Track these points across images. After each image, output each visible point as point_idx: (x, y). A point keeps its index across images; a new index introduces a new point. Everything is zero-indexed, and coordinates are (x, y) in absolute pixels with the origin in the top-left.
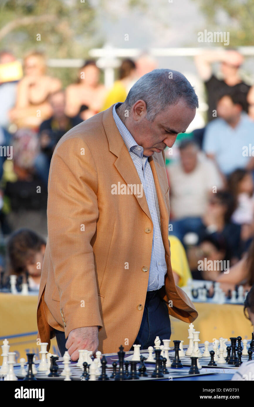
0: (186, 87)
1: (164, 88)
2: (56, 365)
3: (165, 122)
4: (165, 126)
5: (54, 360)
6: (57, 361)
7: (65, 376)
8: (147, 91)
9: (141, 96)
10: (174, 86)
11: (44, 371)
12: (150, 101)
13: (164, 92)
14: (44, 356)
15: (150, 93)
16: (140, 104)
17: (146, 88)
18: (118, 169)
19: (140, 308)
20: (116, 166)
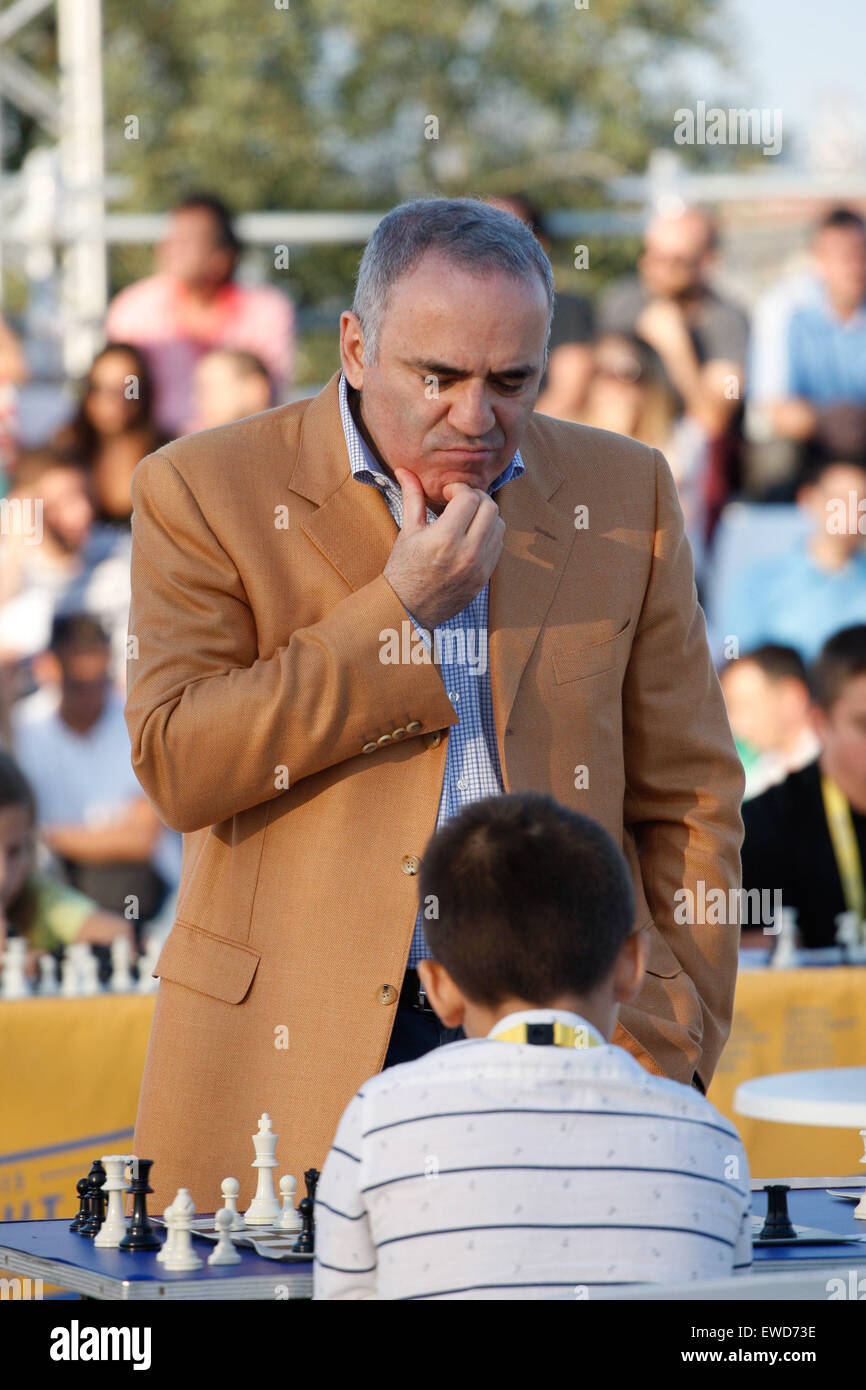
18: (315, 539)
19: (385, 999)
20: (308, 531)
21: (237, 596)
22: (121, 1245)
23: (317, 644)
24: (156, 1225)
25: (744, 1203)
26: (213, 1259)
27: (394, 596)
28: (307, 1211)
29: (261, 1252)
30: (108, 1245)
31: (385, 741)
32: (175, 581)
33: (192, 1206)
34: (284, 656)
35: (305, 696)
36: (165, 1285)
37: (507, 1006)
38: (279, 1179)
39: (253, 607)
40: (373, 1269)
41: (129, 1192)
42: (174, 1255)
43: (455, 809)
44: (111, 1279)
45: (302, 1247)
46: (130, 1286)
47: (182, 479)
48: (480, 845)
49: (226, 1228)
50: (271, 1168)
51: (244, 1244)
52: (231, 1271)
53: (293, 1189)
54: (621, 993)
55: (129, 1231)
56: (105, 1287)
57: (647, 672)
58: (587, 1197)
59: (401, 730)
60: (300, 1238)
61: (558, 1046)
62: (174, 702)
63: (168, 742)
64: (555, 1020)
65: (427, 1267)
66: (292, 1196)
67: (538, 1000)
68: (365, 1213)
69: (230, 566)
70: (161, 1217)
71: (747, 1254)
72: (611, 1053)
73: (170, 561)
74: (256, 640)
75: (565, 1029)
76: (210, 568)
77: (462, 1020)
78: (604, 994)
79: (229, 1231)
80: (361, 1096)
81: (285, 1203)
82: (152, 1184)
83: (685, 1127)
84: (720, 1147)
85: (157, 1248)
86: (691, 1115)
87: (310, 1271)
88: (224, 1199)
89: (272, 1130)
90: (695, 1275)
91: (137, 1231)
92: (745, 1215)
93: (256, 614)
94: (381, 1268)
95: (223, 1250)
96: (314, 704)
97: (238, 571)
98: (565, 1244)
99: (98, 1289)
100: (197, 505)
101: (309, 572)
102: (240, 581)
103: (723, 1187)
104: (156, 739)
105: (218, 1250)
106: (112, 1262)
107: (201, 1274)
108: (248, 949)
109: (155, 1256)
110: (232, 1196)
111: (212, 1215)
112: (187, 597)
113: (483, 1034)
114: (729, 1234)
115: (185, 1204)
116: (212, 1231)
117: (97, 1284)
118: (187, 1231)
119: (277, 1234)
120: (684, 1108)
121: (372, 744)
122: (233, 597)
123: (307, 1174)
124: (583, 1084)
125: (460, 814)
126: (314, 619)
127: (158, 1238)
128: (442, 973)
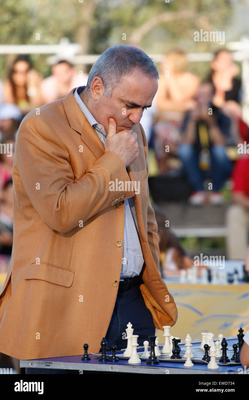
0: (141, 57)
1: (116, 60)
2: (178, 347)
3: (123, 95)
4: (124, 99)
5: (176, 343)
6: (179, 344)
7: (186, 358)
8: (102, 68)
9: (97, 73)
10: (127, 58)
11: (168, 353)
12: (106, 76)
13: (117, 64)
14: (167, 339)
15: (104, 68)
16: (97, 81)
17: (101, 64)
18: (87, 143)
19: (115, 285)
20: (84, 141)
31: (116, 201)
59: (120, 198)
62: (65, 191)
63: (66, 203)
69: (66, 151)
97: (69, 153)
104: (62, 202)
108: (69, 270)
121: (113, 202)
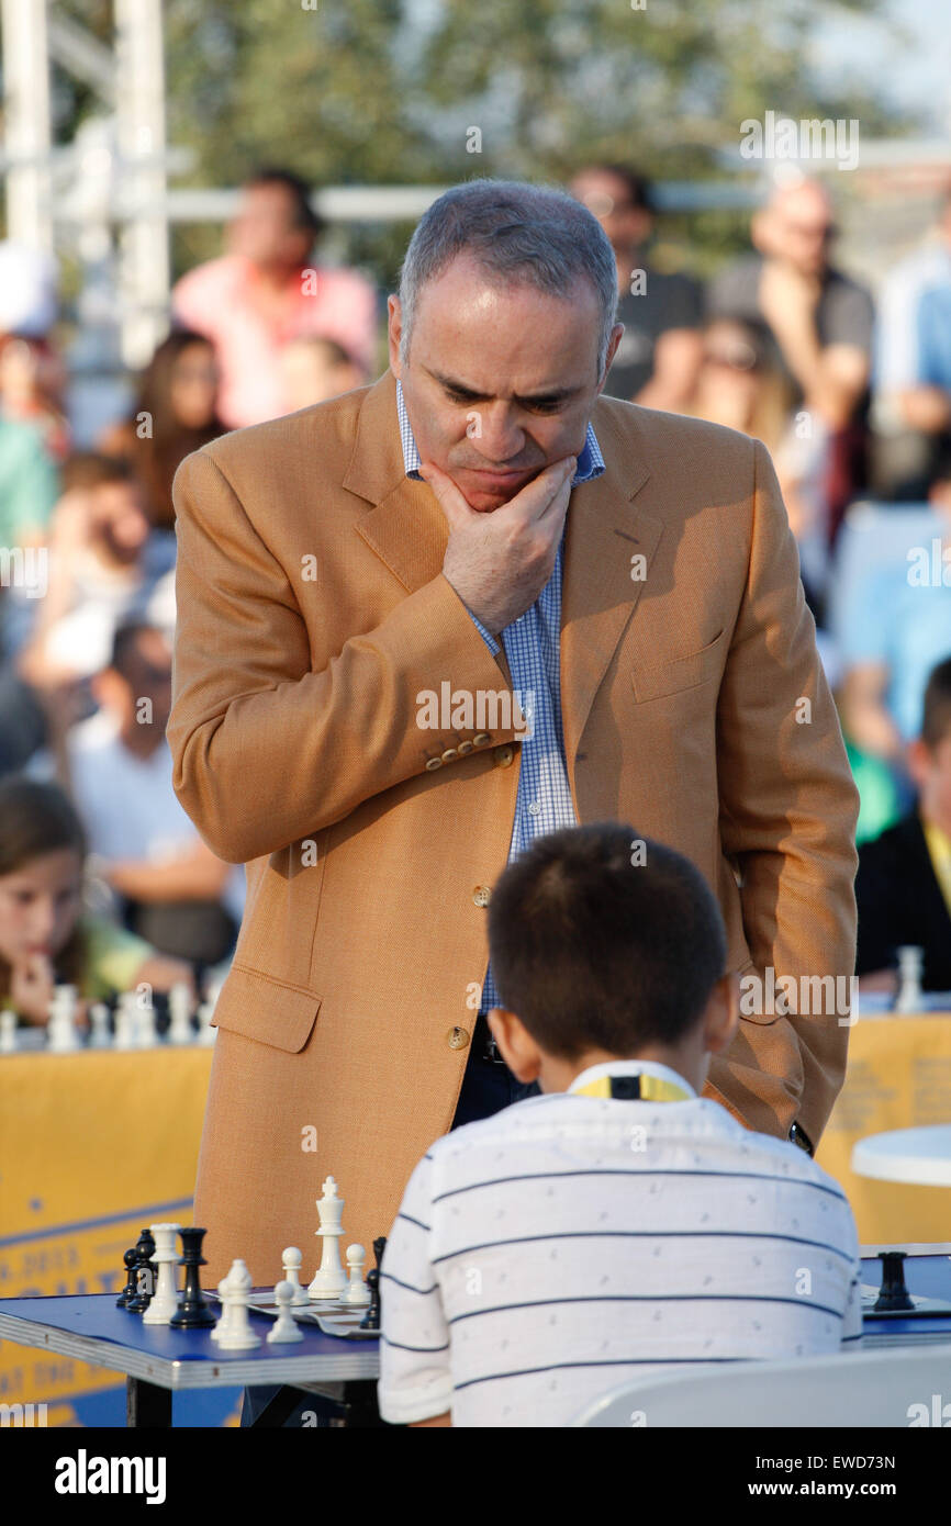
18: (371, 541)
19: (455, 1042)
20: (362, 531)
21: (287, 604)
22: (172, 1322)
23: (372, 651)
24: (211, 1300)
25: (854, 1269)
26: (272, 1337)
27: (455, 596)
28: (373, 1284)
29: (326, 1329)
30: (158, 1322)
31: (451, 755)
32: (220, 589)
33: (249, 1279)
34: (336, 665)
35: (359, 707)
36: (219, 1365)
37: (588, 1058)
38: (345, 1250)
39: (305, 616)
40: (446, 1347)
41: (181, 1263)
42: (230, 1332)
43: (526, 842)
44: (162, 1360)
45: (370, 1323)
46: (181, 1366)
47: (225, 478)
48: (554, 882)
49: (287, 1302)
50: (337, 1236)
51: (308, 1320)
52: (292, 1350)
53: (362, 1259)
54: (712, 1041)
55: (181, 1306)
56: (154, 1368)
57: (744, 686)
58: (680, 1266)
59: (467, 743)
60: (369, 1313)
61: (646, 1100)
62: (217, 721)
63: (211, 764)
64: (641, 1073)
65: (505, 1344)
66: (360, 1267)
67: (622, 1050)
68: (437, 1286)
69: (278, 571)
70: (215, 1291)
71: (857, 1327)
72: (703, 1107)
73: (215, 568)
74: (310, 654)
75: (653, 1081)
76: (257, 575)
77: (538, 1073)
78: (693, 1044)
79: (290, 1306)
80: (430, 1158)
81: (352, 1276)
82: (205, 1254)
83: (785, 1187)
84: (825, 1208)
85: (211, 1325)
86: (792, 1174)
87: (376, 1349)
88: (285, 1271)
89: (337, 1194)
90: (799, 1351)
91: (189, 1307)
92: (854, 1283)
93: (308, 622)
94: (454, 1346)
95: (284, 1327)
96: (370, 717)
97: (287, 577)
98: (657, 1318)
99: (146, 1371)
100: (241, 505)
101: (365, 575)
102: (291, 589)
103: (828, 1253)
104: (198, 761)
105: (278, 1326)
106: (163, 1341)
107: (259, 1353)
108: (308, 992)
109: (209, 1334)
110: (296, 1267)
111: (271, 1288)
112: (233, 607)
113: (561, 1089)
114: (837, 1303)
115: (242, 1276)
116: (273, 1306)
117: (145, 1365)
118: (244, 1306)
119: (344, 1309)
120: (785, 1166)
121: (435, 760)
122: (282, 605)
123: (376, 1243)
124: (673, 1142)
125: (532, 848)
126: (370, 627)
127: (214, 1314)
128: (515, 1023)
